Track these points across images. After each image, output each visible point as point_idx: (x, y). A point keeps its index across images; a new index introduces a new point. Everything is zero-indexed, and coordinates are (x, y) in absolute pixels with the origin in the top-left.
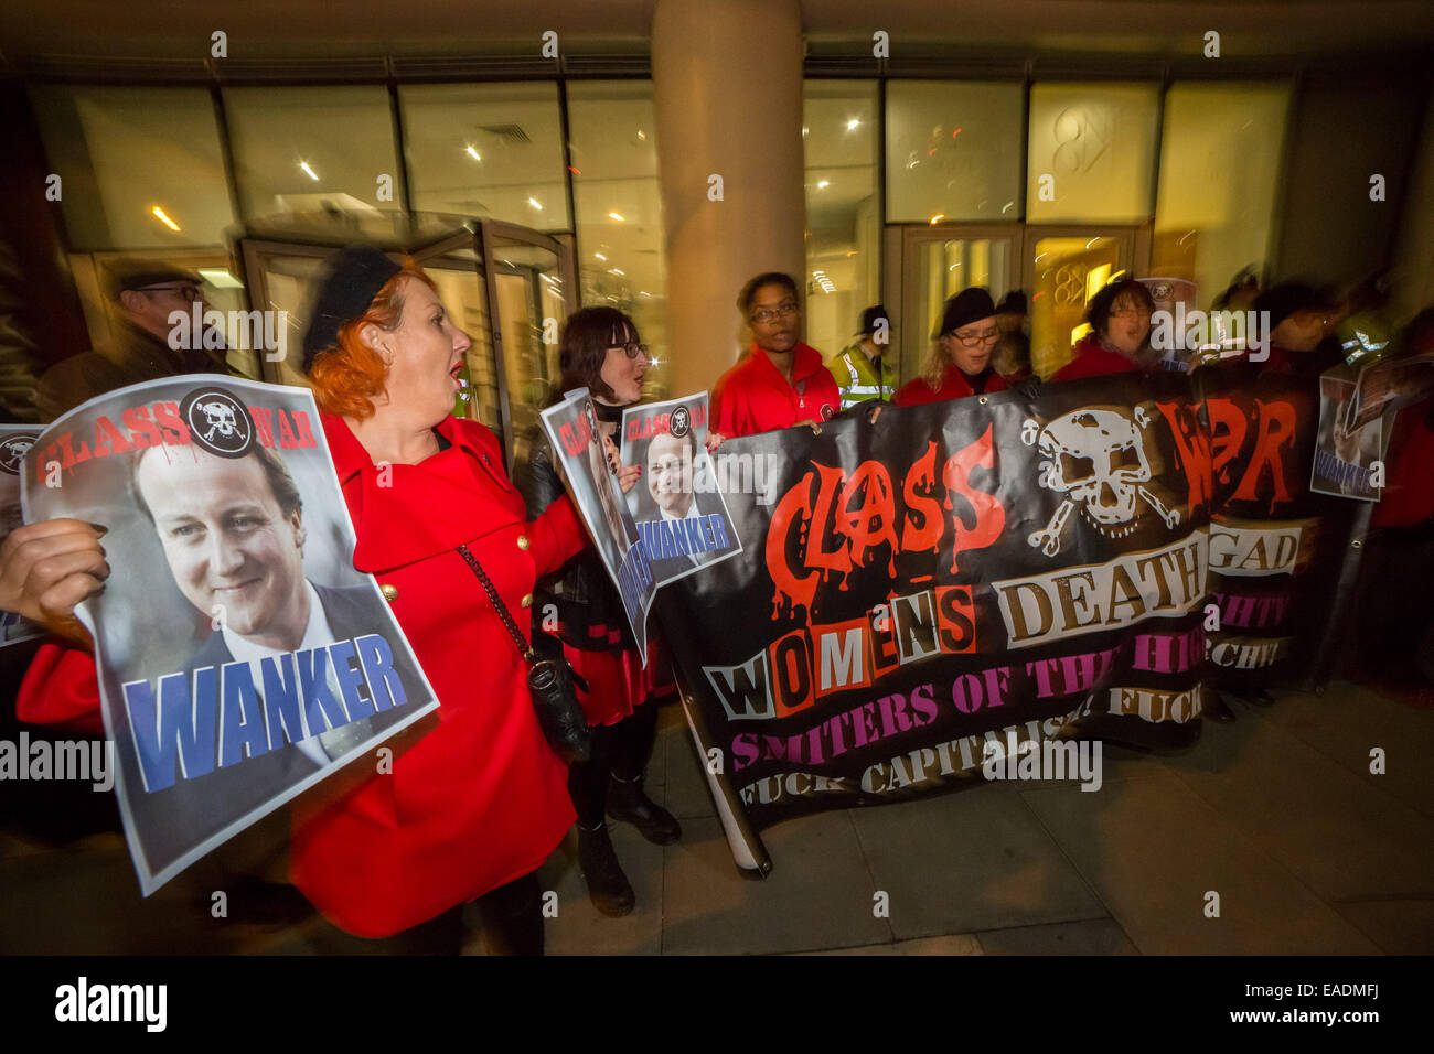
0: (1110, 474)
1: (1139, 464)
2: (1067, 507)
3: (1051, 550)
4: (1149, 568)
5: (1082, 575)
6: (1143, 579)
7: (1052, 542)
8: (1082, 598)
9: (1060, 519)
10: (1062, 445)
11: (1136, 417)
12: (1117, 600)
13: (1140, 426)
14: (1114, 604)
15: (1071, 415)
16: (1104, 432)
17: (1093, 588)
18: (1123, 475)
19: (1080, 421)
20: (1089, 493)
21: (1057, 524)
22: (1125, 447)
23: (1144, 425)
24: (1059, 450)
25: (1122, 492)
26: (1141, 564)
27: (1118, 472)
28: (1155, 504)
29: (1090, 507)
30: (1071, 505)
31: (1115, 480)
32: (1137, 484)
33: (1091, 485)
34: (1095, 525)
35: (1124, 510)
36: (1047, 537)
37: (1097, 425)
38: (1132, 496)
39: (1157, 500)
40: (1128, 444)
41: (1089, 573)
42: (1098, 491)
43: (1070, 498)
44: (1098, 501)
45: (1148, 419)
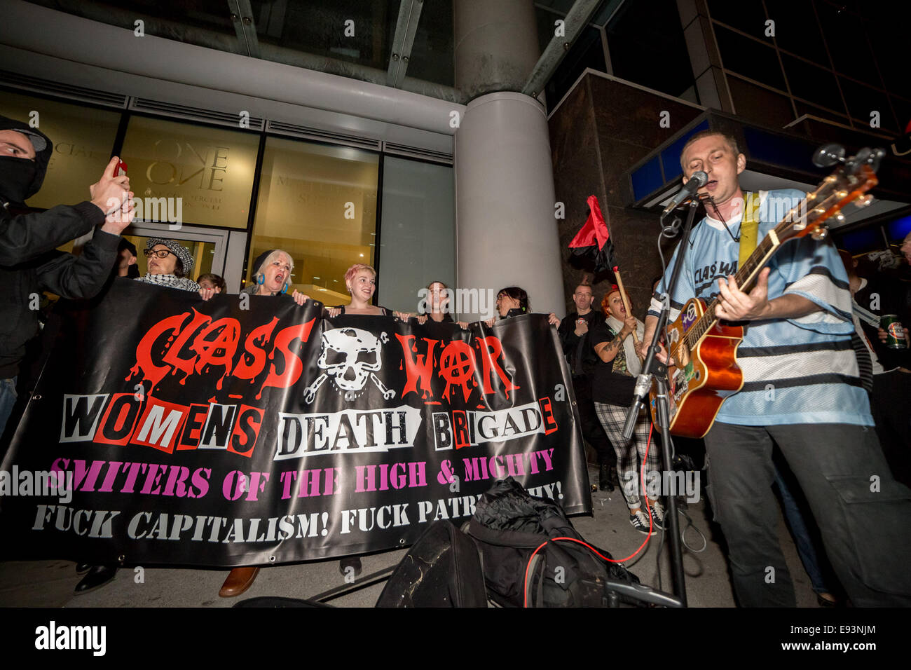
0: (356, 363)
1: (376, 362)
2: (324, 377)
3: (309, 400)
4: (363, 418)
5: (323, 418)
6: (358, 425)
8: (320, 433)
9: (318, 383)
11: (382, 337)
12: (340, 435)
13: (382, 341)
14: (338, 437)
15: (342, 329)
16: (359, 341)
17: (327, 426)
18: (363, 365)
19: (346, 332)
20: (339, 371)
21: (316, 386)
22: (370, 351)
23: (385, 342)
24: (327, 346)
25: (360, 374)
26: (359, 416)
27: (361, 363)
28: (378, 384)
29: (337, 379)
30: (326, 377)
31: (358, 368)
32: (370, 372)
33: (341, 367)
34: (337, 389)
36: (309, 392)
38: (365, 377)
39: (380, 383)
40: (372, 349)
41: (327, 417)
42: (344, 371)
43: (327, 373)
44: (343, 376)
45: (388, 340)
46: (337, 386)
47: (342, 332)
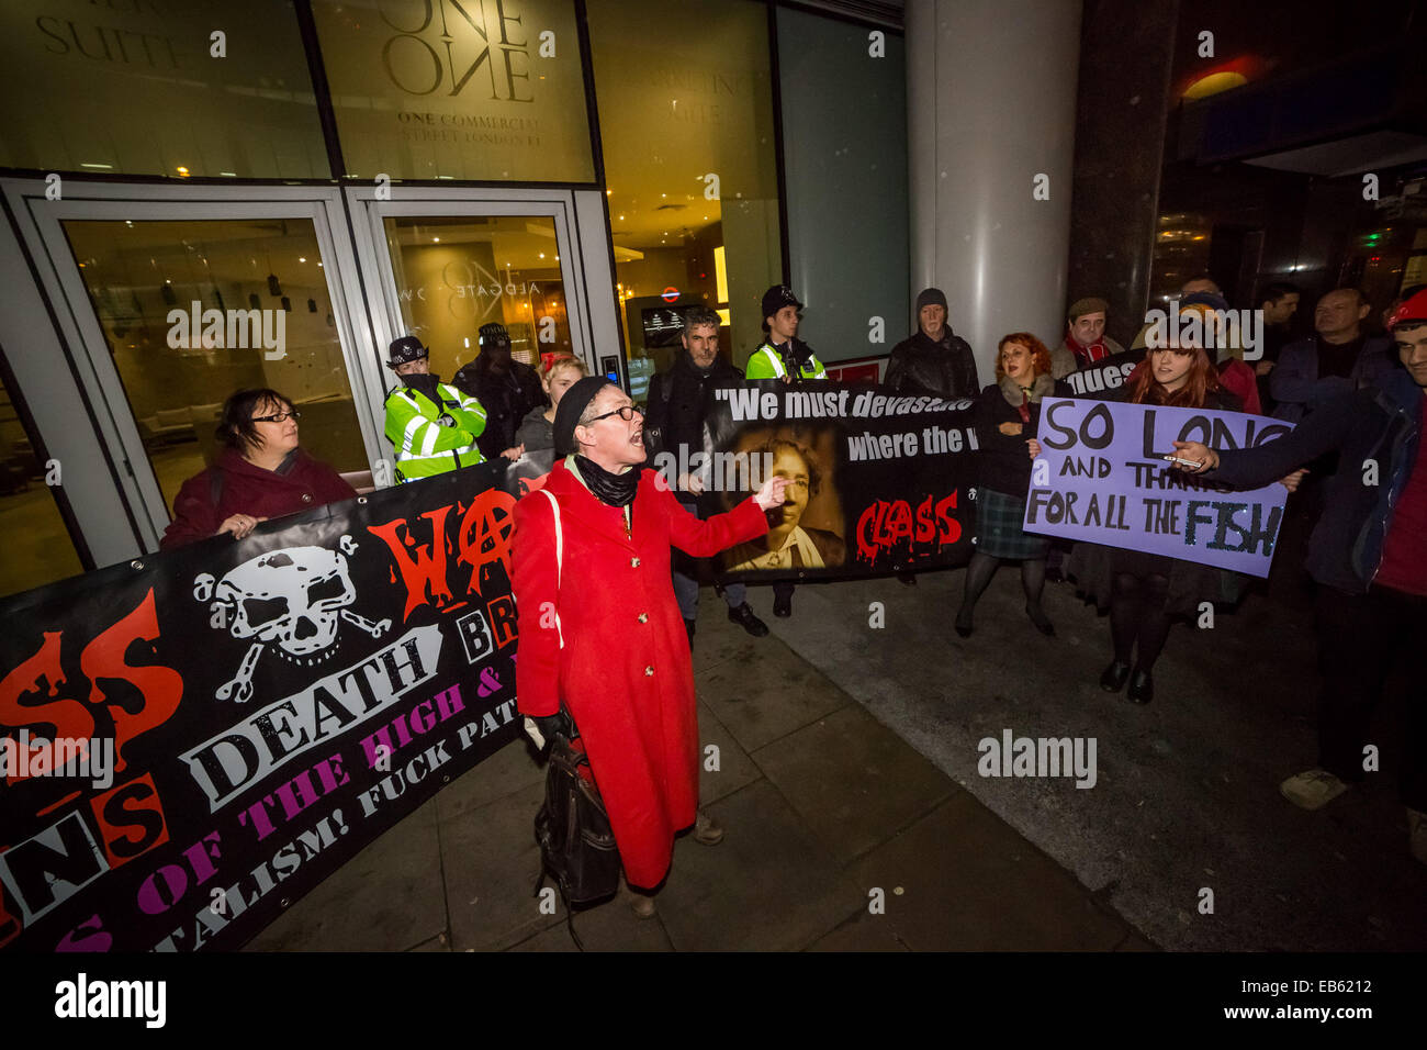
0: (309, 606)
1: (343, 591)
2: (256, 650)
3: (243, 696)
4: (351, 682)
5: (282, 707)
6: (345, 691)
7: (244, 688)
8: (286, 729)
9: (250, 663)
10: (245, 591)
11: (343, 547)
12: (322, 717)
13: (345, 553)
14: (318, 721)
15: (257, 560)
16: (301, 569)
17: (295, 714)
18: (323, 605)
19: (268, 563)
20: (282, 631)
21: (248, 669)
22: (327, 578)
23: (350, 552)
24: (240, 597)
25: (323, 621)
26: (342, 681)
27: (318, 604)
29: (284, 644)
30: (261, 647)
32: (339, 609)
33: (285, 623)
34: (290, 659)
35: (325, 637)
36: (236, 687)
37: (292, 563)
38: (333, 622)
39: (361, 618)
40: (330, 574)
41: (289, 703)
42: (292, 627)
43: (259, 641)
44: (292, 636)
45: (356, 545)
46: (287, 654)
47: (261, 564)
